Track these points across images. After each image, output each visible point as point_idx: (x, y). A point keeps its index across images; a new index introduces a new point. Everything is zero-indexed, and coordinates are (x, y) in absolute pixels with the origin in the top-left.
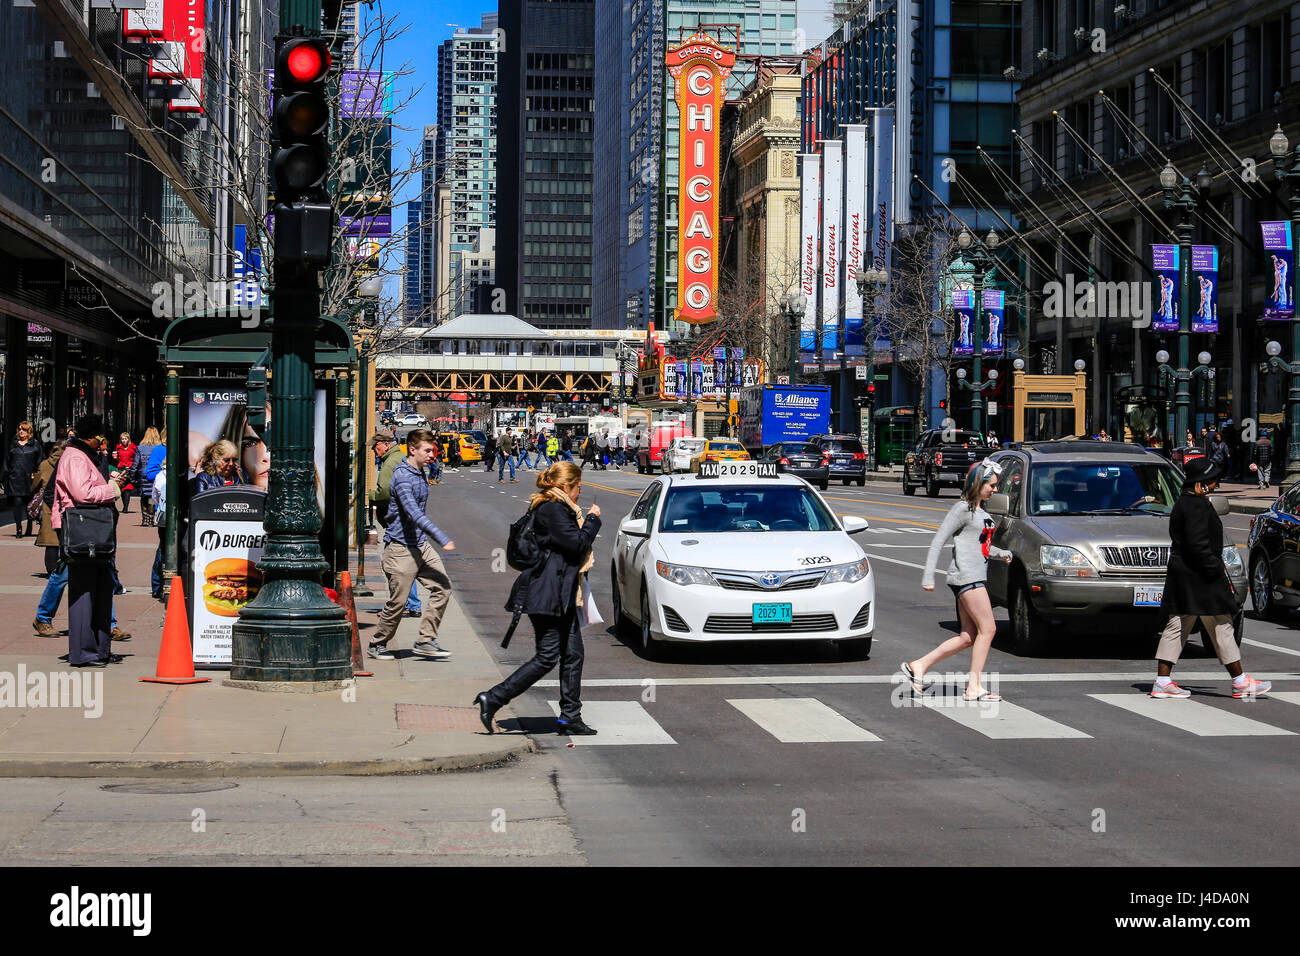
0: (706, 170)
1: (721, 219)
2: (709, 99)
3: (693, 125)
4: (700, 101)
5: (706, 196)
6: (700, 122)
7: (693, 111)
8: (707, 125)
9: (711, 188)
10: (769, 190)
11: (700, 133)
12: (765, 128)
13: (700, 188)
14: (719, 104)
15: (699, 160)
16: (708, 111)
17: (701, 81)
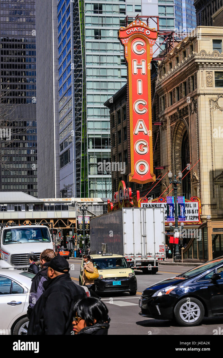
0: (143, 96)
1: (153, 124)
2: (144, 56)
3: (135, 71)
4: (139, 58)
5: (144, 111)
6: (139, 69)
7: (135, 63)
8: (144, 71)
9: (147, 106)
10: (199, 95)
11: (139, 76)
12: (196, 57)
13: (141, 106)
14: (150, 59)
15: (140, 91)
16: (143, 64)
17: (139, 47)
